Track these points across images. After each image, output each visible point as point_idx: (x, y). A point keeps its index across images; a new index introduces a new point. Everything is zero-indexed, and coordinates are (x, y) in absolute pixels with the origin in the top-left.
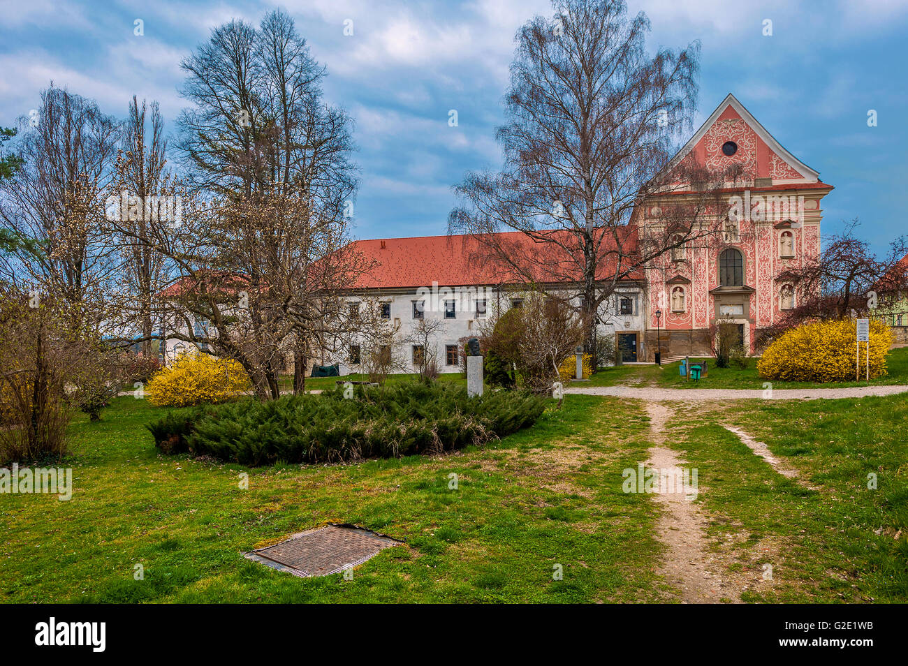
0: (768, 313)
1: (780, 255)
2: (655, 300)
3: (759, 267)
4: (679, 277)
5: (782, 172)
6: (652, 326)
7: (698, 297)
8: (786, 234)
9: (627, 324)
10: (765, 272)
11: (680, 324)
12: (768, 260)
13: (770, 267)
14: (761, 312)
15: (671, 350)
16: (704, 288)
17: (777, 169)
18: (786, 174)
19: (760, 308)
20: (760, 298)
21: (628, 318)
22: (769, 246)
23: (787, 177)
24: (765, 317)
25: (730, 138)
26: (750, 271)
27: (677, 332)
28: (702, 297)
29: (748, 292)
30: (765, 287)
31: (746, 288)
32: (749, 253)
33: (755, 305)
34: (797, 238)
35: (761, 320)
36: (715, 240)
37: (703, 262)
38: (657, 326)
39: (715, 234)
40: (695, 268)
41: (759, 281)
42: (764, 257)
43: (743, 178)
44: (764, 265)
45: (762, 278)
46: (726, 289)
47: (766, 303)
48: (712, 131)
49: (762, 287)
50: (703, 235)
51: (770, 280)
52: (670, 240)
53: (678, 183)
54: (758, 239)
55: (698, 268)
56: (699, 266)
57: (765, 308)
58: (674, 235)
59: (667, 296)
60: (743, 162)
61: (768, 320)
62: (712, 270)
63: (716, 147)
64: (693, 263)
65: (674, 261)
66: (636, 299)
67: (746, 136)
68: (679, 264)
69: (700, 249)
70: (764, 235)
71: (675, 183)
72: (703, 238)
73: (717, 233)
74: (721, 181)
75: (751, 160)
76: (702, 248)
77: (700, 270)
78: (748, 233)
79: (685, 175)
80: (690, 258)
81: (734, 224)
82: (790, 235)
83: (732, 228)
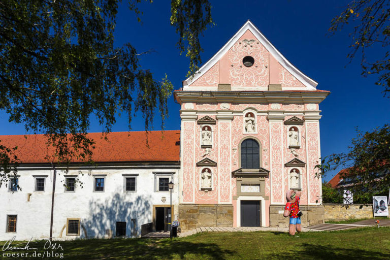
0: (280, 191)
2: (186, 179)
3: (272, 153)
4: (207, 160)
5: (289, 81)
6: (184, 201)
7: (223, 177)
8: (293, 129)
9: (164, 199)
10: (277, 158)
11: (208, 199)
12: (279, 148)
13: (281, 154)
14: (275, 191)
15: (199, 222)
16: (228, 169)
17: (285, 79)
18: (292, 83)
19: (273, 187)
20: (273, 179)
21: (166, 194)
22: (280, 138)
23: (293, 86)
24: (277, 194)
25: (249, 53)
26: (265, 157)
27: (205, 206)
28: (226, 177)
29: (265, 174)
30: (277, 170)
31: (262, 170)
32: (264, 142)
33: (270, 185)
34: (302, 132)
35: (275, 198)
36: (237, 130)
37: (227, 148)
38: (188, 201)
39: (237, 126)
40: (221, 153)
41: (273, 165)
42: (276, 146)
43: (259, 84)
44: (276, 152)
45: (275, 163)
46: (245, 171)
47: (279, 184)
48: (235, 48)
49: (275, 170)
50: (227, 126)
51: (281, 165)
52: (201, 129)
53: (208, 85)
54: (272, 131)
55: (223, 154)
56: (224, 151)
57: (277, 187)
58: (203, 125)
59: (197, 176)
60: (259, 72)
61: (280, 198)
62: (235, 155)
63: (238, 60)
64: (219, 149)
65: (204, 147)
66: (172, 178)
67: (261, 53)
68: (207, 149)
69: (225, 138)
70: (276, 128)
71: (205, 85)
72: (227, 129)
73: (239, 126)
74: (242, 85)
75: (265, 71)
76: (227, 137)
77: (225, 154)
78: (263, 127)
79: (213, 79)
80: (216, 145)
81: (252, 119)
82: (296, 129)
83: (250, 122)
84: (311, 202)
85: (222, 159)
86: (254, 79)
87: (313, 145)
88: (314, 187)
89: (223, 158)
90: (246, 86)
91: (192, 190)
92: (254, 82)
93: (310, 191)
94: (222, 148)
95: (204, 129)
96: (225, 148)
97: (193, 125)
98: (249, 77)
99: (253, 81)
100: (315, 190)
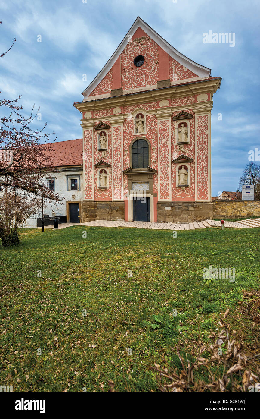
0: (167, 188)
1: (177, 141)
2: (87, 179)
3: (160, 152)
4: (102, 162)
5: (179, 74)
6: (86, 198)
7: (116, 176)
8: (183, 125)
9: (74, 197)
10: (165, 156)
11: (103, 197)
12: (167, 146)
13: (168, 152)
14: (162, 188)
15: (97, 216)
16: (120, 170)
17: (175, 72)
18: (183, 75)
19: (161, 185)
20: (161, 177)
21: (74, 192)
22: (168, 135)
23: (184, 78)
24: (165, 191)
25: (140, 53)
26: (154, 156)
27: (102, 203)
28: (119, 176)
29: (152, 173)
30: (165, 168)
31: (150, 169)
32: (153, 142)
33: (157, 183)
34: (191, 127)
35: (162, 195)
36: (128, 133)
37: (119, 150)
38: (89, 198)
39: (128, 129)
40: (114, 155)
41: (160, 163)
42: (164, 144)
43: (149, 83)
44: (164, 150)
45: (163, 161)
46: (136, 170)
47: (166, 182)
48: (127, 50)
49: (163, 168)
50: (119, 130)
51: (168, 163)
52: (98, 135)
53: (104, 93)
54: (160, 130)
55: (116, 155)
56: (116, 153)
57: (165, 185)
58: (100, 131)
59: (96, 177)
60: (149, 70)
61: (167, 194)
62: (126, 156)
63: (130, 62)
64: (112, 151)
65: (101, 151)
66: (80, 179)
67: (152, 49)
68: (103, 152)
69: (117, 141)
70: (164, 126)
71: (101, 94)
72: (119, 132)
73: (130, 128)
74: (133, 87)
75: (155, 68)
76: (119, 140)
77: (117, 156)
78: (152, 126)
79: (108, 87)
80: (110, 147)
81: (142, 120)
82: (186, 125)
83: (140, 123)
84: (198, 199)
85: (115, 161)
86: (144, 79)
87: (202, 140)
88: (203, 183)
89: (116, 159)
90: (137, 87)
91: (92, 189)
92: (145, 82)
93: (198, 187)
94: (115, 150)
95: (100, 134)
96: (117, 150)
97: (91, 132)
98: (139, 78)
99: (143, 81)
100: (203, 187)
